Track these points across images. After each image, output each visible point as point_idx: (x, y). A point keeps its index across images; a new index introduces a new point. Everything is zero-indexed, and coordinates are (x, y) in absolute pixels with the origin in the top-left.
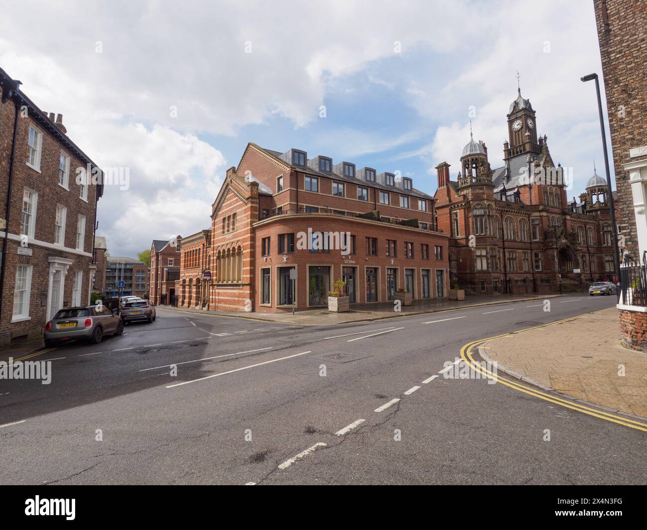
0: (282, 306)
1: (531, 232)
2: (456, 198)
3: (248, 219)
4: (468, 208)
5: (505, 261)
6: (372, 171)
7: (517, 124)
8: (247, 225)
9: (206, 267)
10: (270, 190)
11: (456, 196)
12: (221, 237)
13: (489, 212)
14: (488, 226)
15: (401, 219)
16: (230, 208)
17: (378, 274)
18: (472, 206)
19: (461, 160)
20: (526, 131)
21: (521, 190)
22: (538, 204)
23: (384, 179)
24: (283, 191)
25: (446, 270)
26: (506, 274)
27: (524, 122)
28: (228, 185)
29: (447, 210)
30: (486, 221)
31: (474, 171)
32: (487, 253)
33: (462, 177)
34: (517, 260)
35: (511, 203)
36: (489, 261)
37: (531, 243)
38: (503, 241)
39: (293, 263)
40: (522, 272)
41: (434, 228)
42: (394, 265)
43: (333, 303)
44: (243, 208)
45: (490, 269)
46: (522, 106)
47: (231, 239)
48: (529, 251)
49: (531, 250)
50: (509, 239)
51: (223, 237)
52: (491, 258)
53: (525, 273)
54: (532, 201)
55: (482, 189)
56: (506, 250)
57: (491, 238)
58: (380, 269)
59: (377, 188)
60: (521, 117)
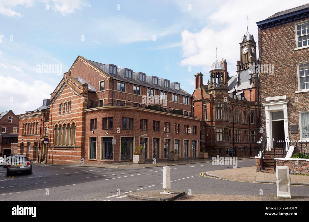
0: (104, 160)
1: (250, 118)
2: (206, 96)
3: (80, 107)
4: (212, 102)
5: (234, 136)
6: (156, 78)
7: (245, 49)
8: (80, 110)
9: (43, 135)
10: (94, 88)
11: (206, 95)
12: (58, 116)
13: (225, 106)
14: (224, 114)
15: (173, 109)
16: (66, 98)
17: (159, 142)
18: (215, 102)
19: (210, 72)
20: (250, 55)
21: (246, 92)
22: (255, 101)
23: (163, 83)
24: (104, 90)
25: (198, 141)
26: (234, 144)
27: (249, 49)
28: (65, 82)
29: (200, 103)
30: (223, 111)
31: (217, 79)
32: (223, 131)
33: (210, 83)
34: (241, 135)
35: (239, 100)
36: (224, 136)
37: (250, 125)
38: (233, 124)
39: (112, 135)
40: (244, 143)
41: (192, 115)
42: (168, 137)
43: (136, 158)
44: (77, 99)
45: (224, 141)
46: (248, 39)
47: (66, 118)
48: (249, 130)
49: (250, 129)
50: (237, 122)
51: (59, 116)
52: (225, 134)
53: (246, 143)
54: (252, 99)
55: (221, 91)
56: (234, 129)
57: (225, 122)
58: (161, 139)
59: (159, 90)
60: (247, 46)
